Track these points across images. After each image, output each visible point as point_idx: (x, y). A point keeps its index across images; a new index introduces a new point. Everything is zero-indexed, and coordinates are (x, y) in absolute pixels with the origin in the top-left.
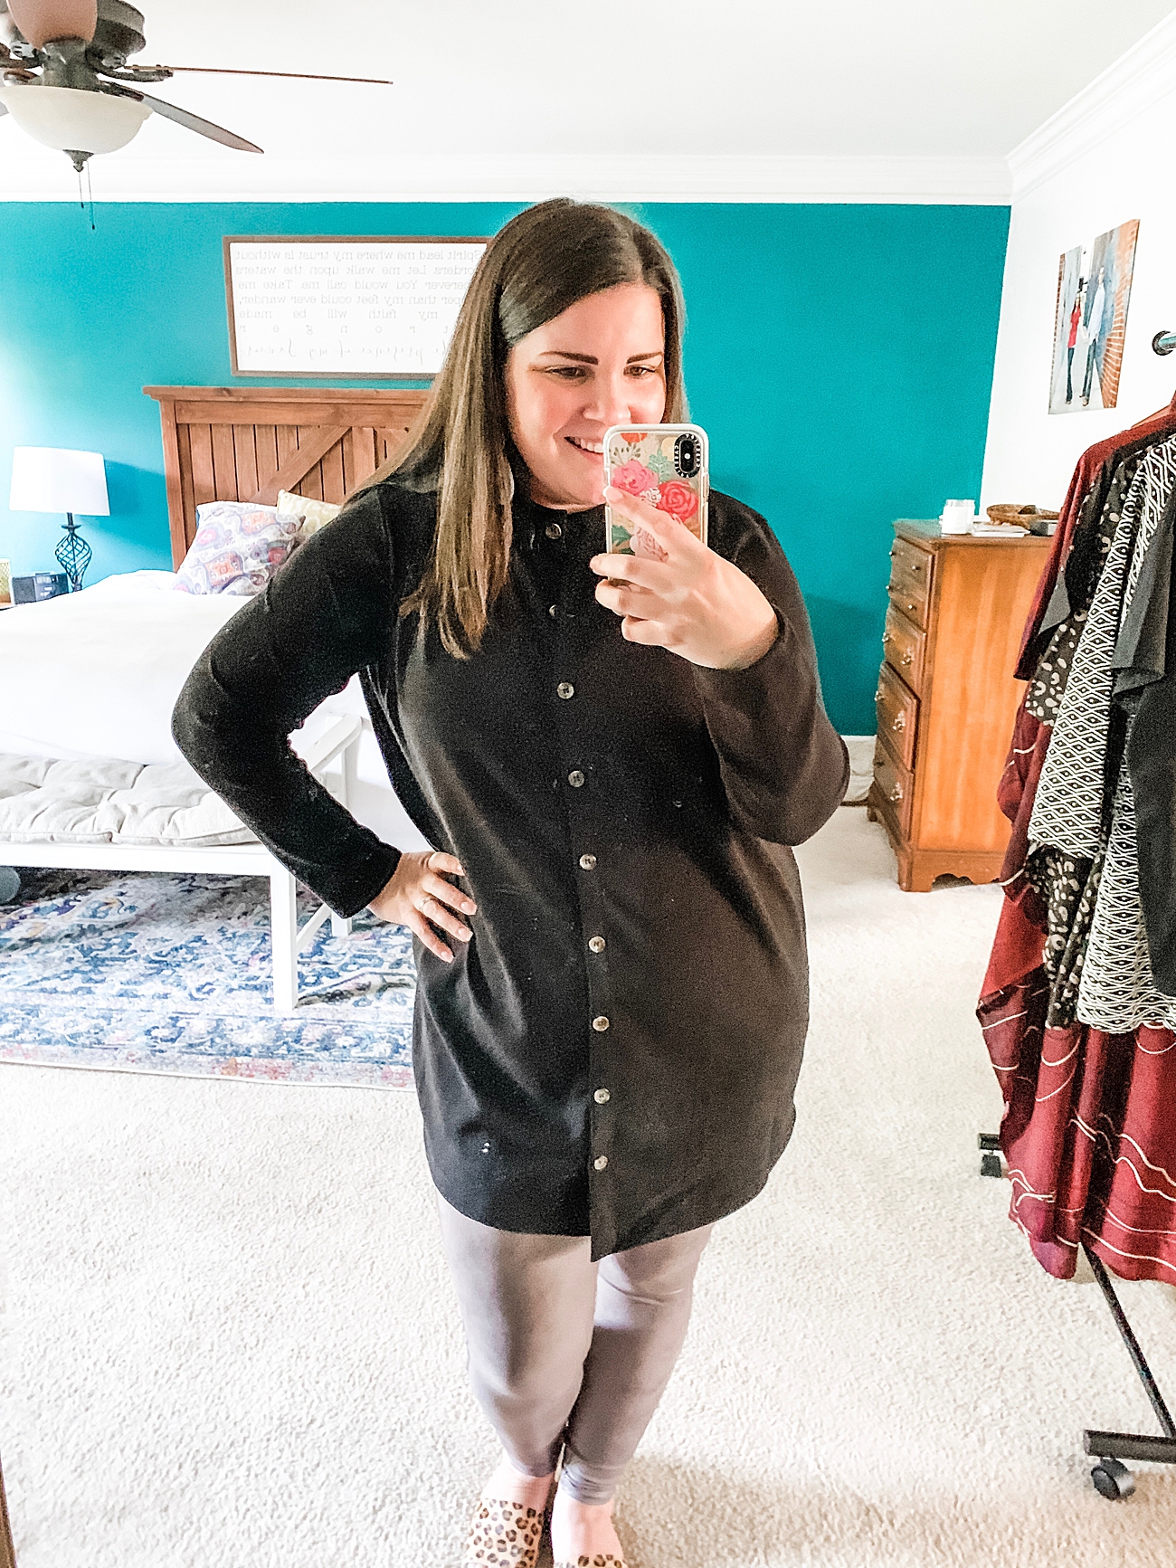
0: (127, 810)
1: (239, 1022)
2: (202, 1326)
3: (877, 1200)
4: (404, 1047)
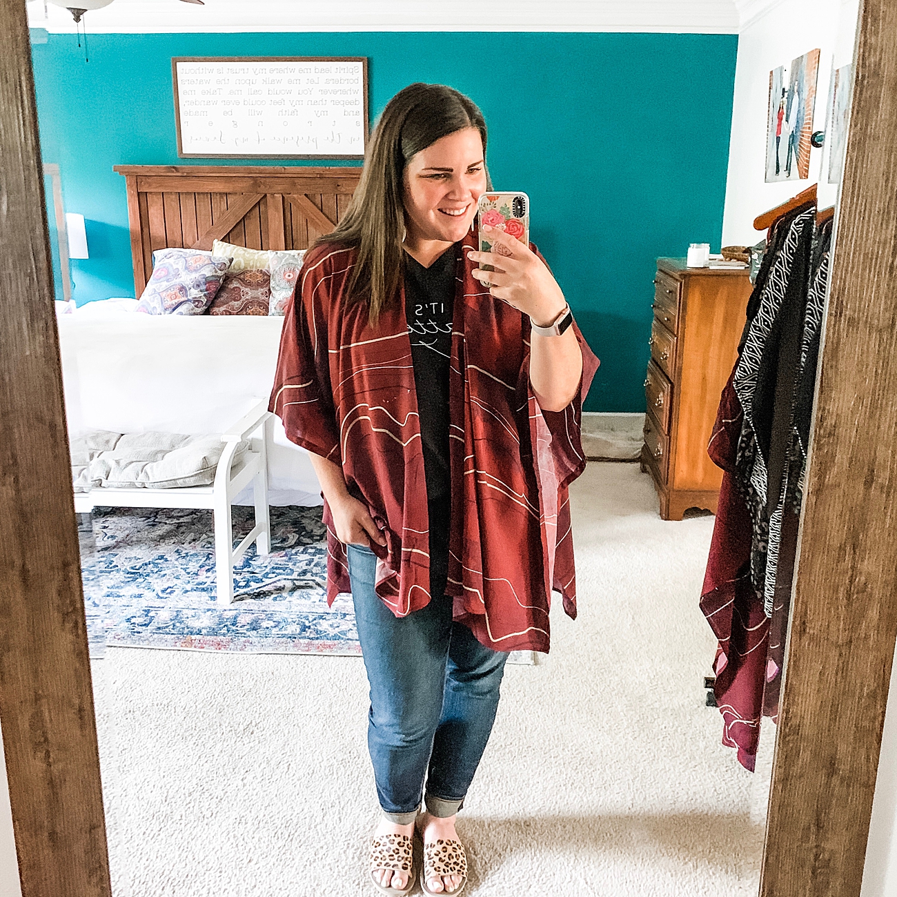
0: (113, 464)
1: (192, 612)
2: (174, 805)
3: (634, 722)
4: (309, 627)
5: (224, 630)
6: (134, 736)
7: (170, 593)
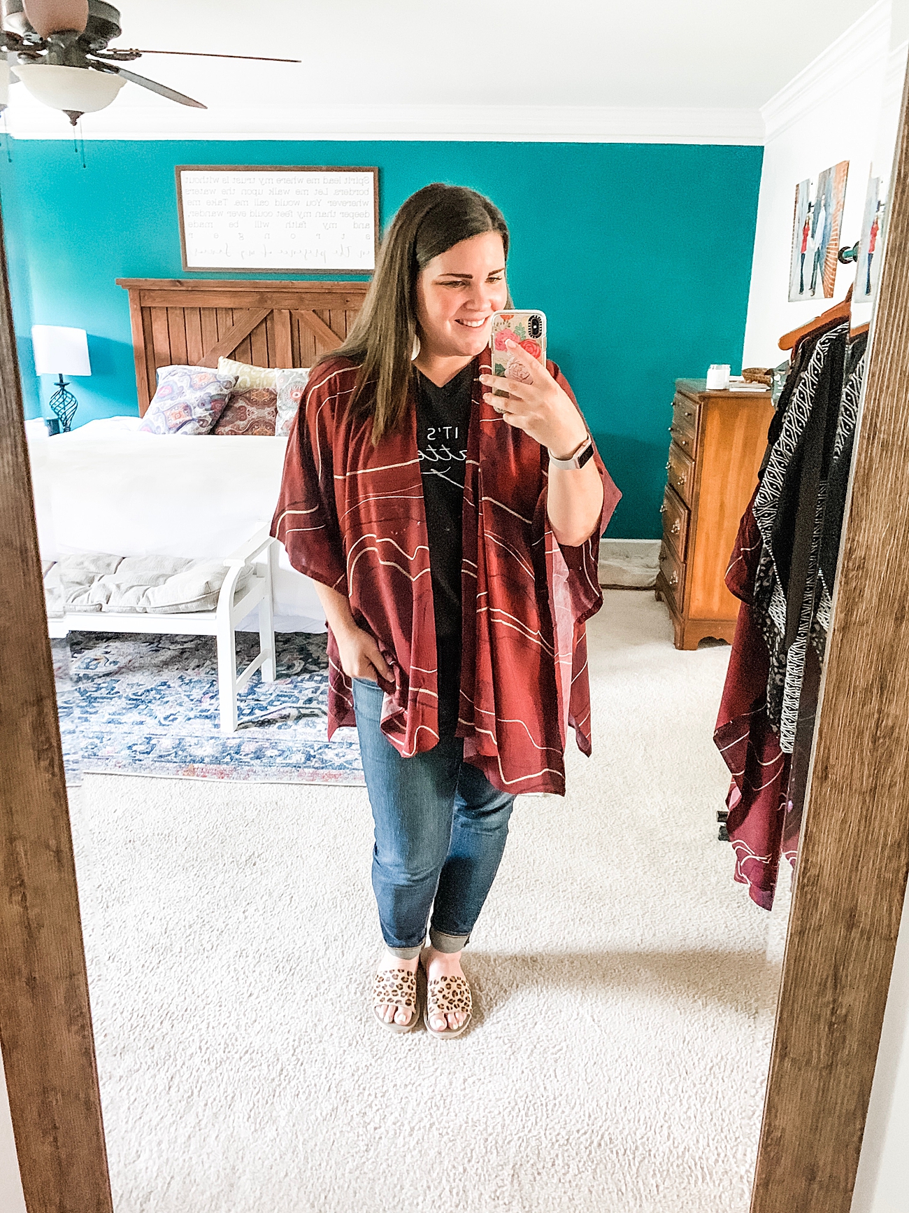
0: (113, 588)
1: (195, 740)
2: (174, 937)
3: (644, 855)
4: (314, 757)
5: (228, 759)
6: (134, 866)
7: (173, 720)
